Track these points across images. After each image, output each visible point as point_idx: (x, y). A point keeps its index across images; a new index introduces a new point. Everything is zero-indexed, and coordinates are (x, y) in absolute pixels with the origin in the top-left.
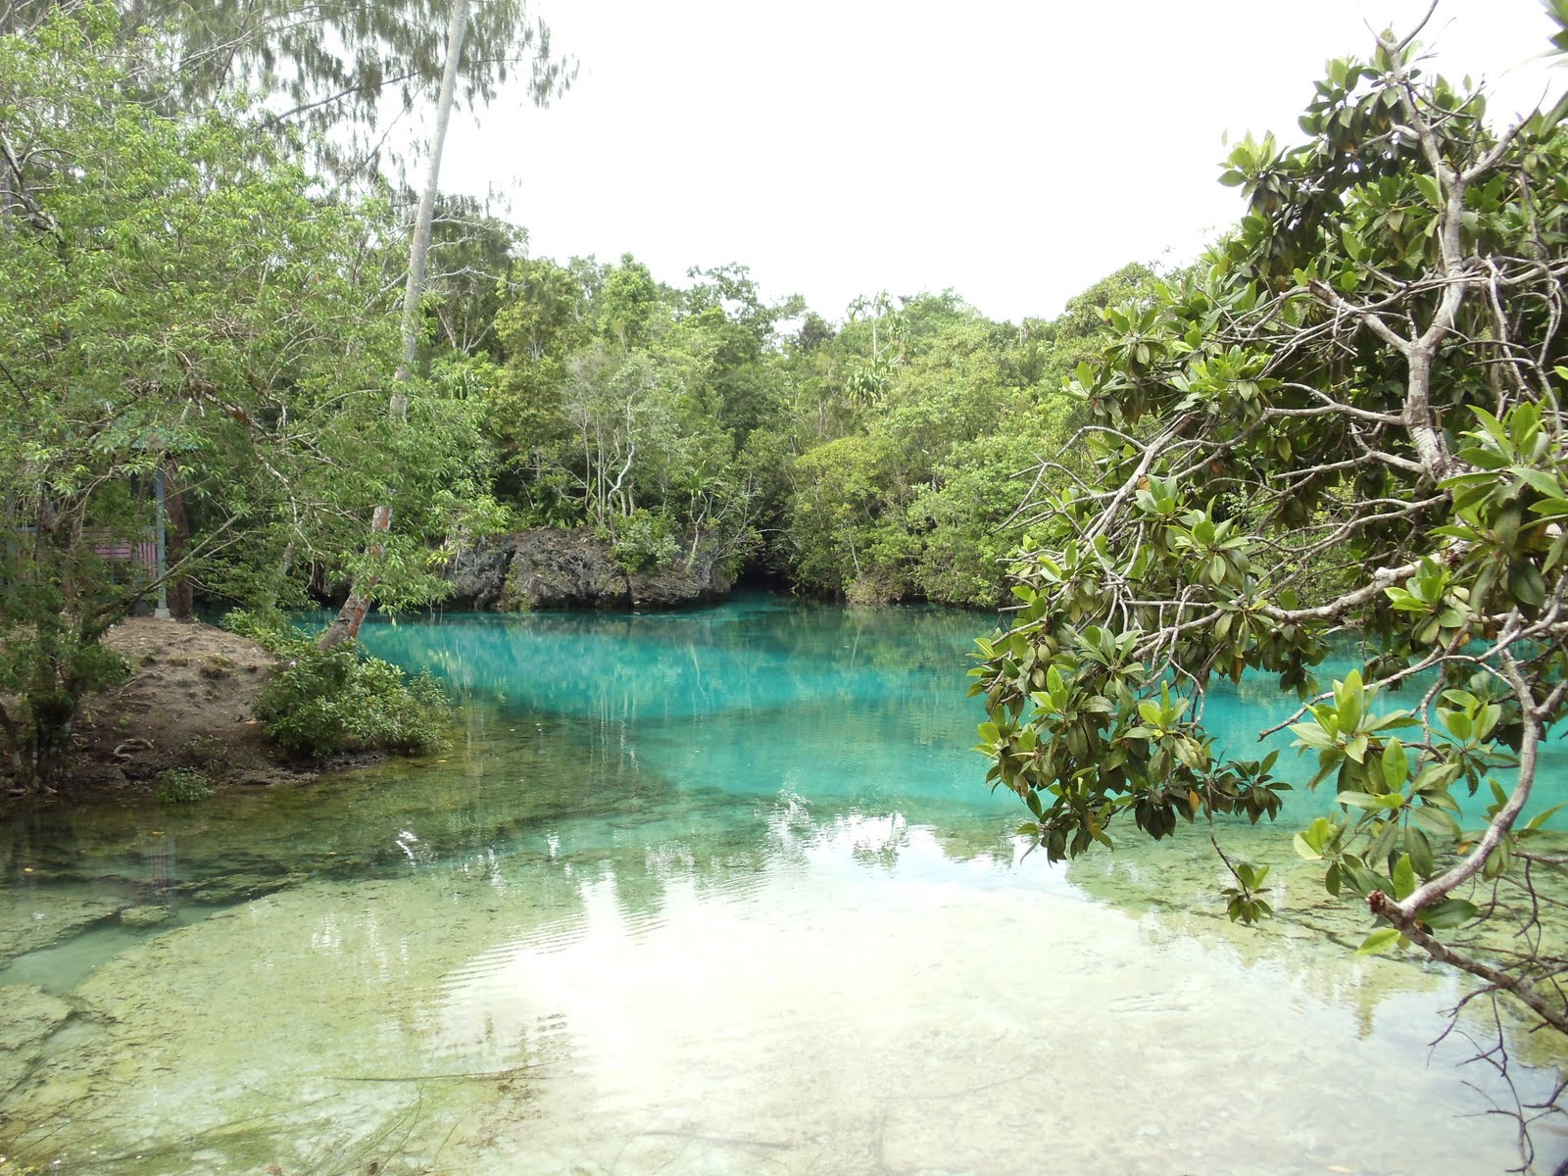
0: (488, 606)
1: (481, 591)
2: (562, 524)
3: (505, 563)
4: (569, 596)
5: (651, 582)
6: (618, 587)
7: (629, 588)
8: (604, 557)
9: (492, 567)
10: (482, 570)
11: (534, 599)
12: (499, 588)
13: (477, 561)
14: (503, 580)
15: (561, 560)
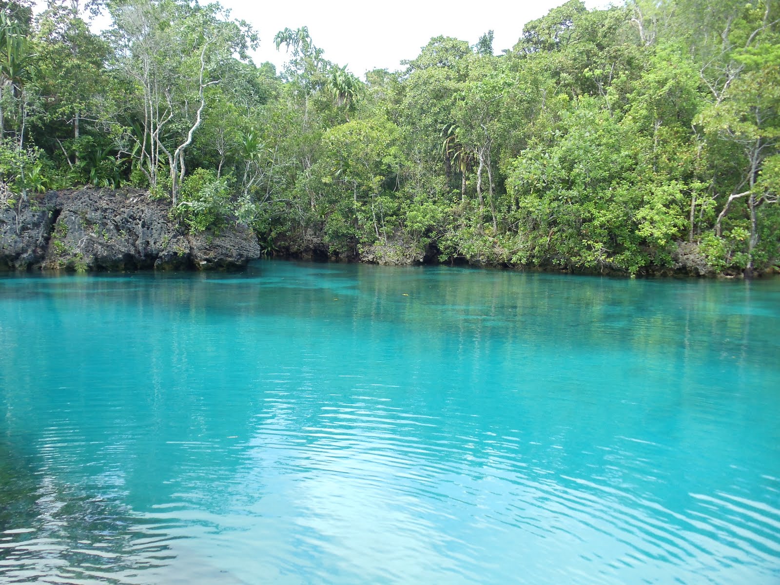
0: (32, 268)
1: (24, 250)
2: (106, 182)
3: (51, 220)
4: (128, 257)
5: (217, 242)
6: (181, 248)
7: (191, 248)
8: (164, 217)
9: (36, 225)
10: (24, 229)
11: (88, 260)
12: (44, 248)
13: (20, 218)
14: (47, 239)
15: (118, 218)
